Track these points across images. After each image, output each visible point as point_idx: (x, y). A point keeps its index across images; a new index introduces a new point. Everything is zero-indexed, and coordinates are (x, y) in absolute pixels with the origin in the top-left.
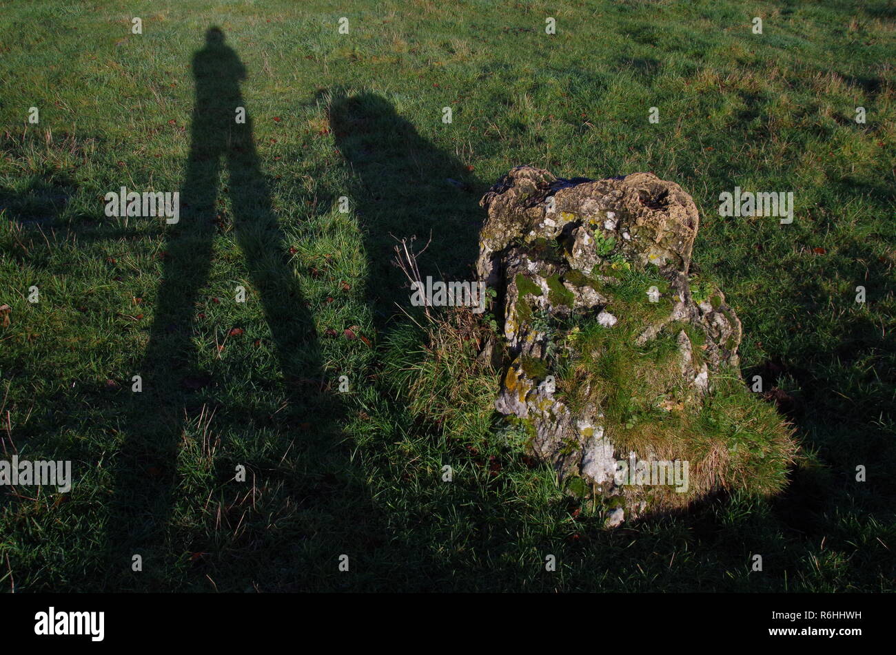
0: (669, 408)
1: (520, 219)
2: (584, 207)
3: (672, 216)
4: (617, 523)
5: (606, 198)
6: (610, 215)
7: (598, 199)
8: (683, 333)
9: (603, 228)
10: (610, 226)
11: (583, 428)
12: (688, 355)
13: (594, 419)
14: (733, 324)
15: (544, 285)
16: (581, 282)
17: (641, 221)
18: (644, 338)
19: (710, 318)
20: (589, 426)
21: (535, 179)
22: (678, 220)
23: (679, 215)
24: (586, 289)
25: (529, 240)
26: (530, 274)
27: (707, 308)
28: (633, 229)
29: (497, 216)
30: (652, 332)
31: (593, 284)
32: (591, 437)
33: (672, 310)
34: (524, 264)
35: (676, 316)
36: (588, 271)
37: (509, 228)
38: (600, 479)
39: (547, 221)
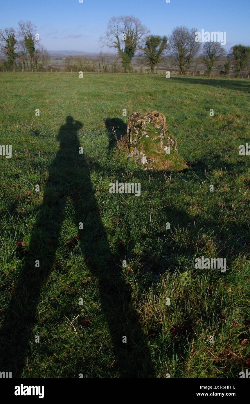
0: (158, 152)
1: (134, 121)
2: (144, 117)
3: (159, 118)
4: (146, 170)
5: (149, 116)
6: (149, 119)
7: (147, 116)
8: (161, 139)
9: (148, 122)
10: (149, 121)
11: (141, 154)
12: (162, 143)
13: (143, 152)
14: (175, 141)
15: (137, 131)
16: (143, 130)
17: (154, 119)
18: (154, 139)
19: (170, 140)
20: (142, 153)
21: (137, 113)
22: (161, 119)
23: (161, 118)
24: (144, 131)
25: (136, 125)
26: (135, 130)
27: (169, 138)
28: (153, 121)
29: (130, 120)
30: (155, 138)
31: (145, 131)
32: (142, 155)
33: (160, 135)
34: (134, 128)
35: (160, 136)
36: (145, 129)
37: (132, 123)
38: (144, 163)
39: (138, 120)
